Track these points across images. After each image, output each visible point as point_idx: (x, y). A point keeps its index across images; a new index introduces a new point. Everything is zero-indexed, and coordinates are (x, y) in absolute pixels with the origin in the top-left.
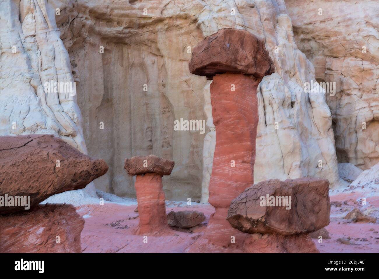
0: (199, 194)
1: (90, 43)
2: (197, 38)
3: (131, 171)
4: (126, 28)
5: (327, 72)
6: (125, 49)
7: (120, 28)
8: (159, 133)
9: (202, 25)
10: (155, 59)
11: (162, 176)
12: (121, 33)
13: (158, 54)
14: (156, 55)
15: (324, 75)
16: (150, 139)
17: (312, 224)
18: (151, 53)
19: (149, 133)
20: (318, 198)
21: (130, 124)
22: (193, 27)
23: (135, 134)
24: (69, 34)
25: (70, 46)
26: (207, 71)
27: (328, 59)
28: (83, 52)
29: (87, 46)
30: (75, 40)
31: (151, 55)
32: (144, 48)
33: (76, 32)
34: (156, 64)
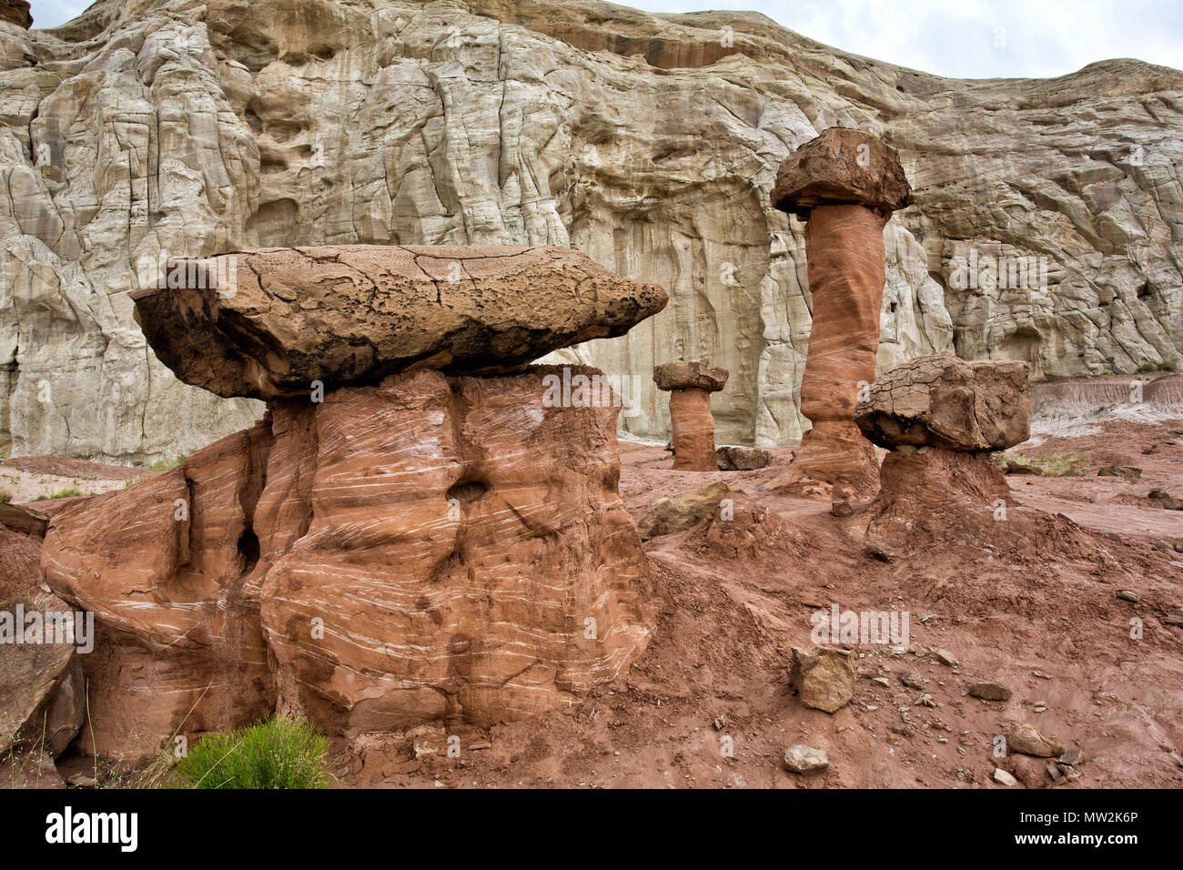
0: (751, 437)
1: (597, 220)
2: (751, 211)
3: (664, 384)
4: (647, 198)
5: (945, 260)
6: (646, 229)
7: (639, 198)
8: (693, 348)
9: (759, 191)
10: (688, 242)
11: (710, 392)
12: (641, 204)
13: (694, 234)
14: (691, 238)
15: (939, 265)
16: (680, 356)
17: (1002, 436)
18: (683, 234)
19: (680, 348)
20: (1011, 393)
21: (653, 335)
22: (745, 195)
23: (659, 349)
24: (568, 207)
25: (569, 222)
26: (802, 202)
27: (947, 242)
28: (586, 232)
29: (593, 224)
30: (577, 214)
31: (683, 237)
32: (673, 226)
33: (577, 204)
34: (690, 249)
